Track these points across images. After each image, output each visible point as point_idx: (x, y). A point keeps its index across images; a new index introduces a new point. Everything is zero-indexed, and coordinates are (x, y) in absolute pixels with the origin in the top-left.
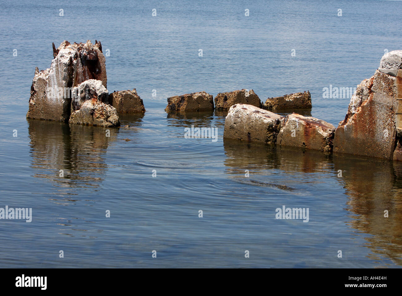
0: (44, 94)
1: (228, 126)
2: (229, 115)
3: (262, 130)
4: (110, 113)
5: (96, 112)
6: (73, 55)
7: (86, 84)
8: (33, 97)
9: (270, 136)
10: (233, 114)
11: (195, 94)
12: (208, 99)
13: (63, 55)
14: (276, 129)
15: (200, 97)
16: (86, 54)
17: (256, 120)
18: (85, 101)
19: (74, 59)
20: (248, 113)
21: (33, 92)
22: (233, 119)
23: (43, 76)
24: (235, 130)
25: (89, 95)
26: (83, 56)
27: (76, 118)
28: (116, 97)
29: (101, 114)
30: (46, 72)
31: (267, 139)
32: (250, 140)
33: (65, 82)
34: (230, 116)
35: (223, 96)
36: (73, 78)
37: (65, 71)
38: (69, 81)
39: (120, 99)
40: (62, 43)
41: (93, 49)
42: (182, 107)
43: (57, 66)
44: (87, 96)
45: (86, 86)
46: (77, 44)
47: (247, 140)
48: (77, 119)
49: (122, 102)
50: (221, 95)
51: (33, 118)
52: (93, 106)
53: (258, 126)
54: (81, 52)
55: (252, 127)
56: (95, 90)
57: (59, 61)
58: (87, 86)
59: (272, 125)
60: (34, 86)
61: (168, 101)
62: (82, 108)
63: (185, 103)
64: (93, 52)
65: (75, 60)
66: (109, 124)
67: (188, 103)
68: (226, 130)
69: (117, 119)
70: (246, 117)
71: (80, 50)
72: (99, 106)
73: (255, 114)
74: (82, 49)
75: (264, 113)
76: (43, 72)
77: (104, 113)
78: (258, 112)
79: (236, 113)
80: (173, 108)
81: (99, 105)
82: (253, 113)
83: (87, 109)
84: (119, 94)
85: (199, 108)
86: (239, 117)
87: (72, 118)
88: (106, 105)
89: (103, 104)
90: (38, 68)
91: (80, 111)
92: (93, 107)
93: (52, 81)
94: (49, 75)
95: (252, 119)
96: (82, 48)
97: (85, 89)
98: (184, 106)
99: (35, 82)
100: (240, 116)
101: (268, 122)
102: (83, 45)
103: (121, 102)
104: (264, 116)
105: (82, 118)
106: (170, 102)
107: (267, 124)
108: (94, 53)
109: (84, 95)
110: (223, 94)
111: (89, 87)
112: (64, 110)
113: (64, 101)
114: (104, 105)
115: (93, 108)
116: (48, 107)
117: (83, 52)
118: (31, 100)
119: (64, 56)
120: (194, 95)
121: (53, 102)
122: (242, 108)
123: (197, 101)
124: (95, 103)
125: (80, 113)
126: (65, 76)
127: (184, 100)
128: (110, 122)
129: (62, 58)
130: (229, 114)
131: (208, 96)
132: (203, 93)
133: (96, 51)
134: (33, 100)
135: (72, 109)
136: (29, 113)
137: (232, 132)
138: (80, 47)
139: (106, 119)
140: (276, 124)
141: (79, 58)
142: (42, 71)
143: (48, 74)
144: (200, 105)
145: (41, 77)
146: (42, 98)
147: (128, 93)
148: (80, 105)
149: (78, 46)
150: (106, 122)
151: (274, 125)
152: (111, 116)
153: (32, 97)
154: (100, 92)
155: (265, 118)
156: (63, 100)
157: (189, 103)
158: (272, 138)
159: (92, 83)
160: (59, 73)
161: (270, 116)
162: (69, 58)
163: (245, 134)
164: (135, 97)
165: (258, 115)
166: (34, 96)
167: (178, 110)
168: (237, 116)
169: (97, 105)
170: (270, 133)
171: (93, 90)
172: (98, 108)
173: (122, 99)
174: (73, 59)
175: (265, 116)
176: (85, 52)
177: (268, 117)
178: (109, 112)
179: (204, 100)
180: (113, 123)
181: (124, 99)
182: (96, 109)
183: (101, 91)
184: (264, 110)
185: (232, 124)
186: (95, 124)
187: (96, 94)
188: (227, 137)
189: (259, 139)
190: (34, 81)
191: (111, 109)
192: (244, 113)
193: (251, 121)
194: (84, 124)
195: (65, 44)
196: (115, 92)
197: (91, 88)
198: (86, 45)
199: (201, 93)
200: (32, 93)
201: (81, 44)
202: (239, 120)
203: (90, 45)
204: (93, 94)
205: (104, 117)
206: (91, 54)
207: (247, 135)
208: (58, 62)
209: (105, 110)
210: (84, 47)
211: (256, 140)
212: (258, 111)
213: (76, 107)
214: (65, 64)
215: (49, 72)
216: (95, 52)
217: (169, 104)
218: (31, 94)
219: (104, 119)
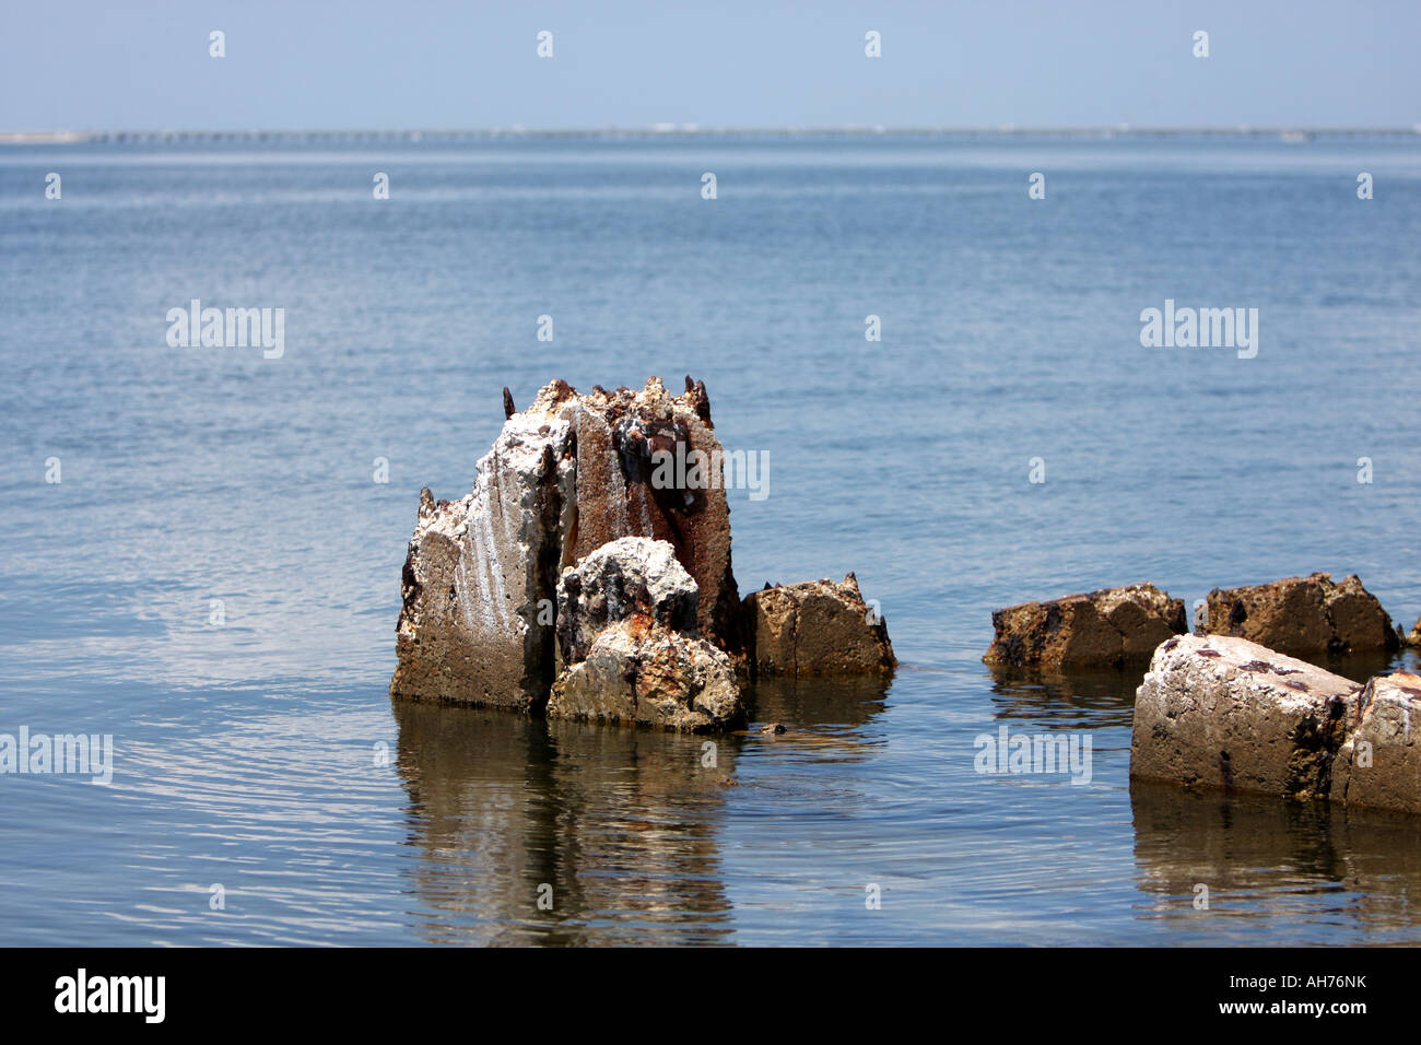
0: (451, 599)
1: (1145, 726)
2: (1149, 682)
3: (1272, 742)
4: (705, 676)
5: (647, 670)
6: (556, 441)
7: (609, 558)
8: (411, 612)
9: (1307, 768)
10: (1162, 674)
11: (1107, 592)
12: (1160, 614)
13: (519, 438)
14: (1331, 739)
15: (1125, 609)
16: (640, 435)
17: (1252, 701)
18: (605, 626)
19: (563, 457)
20: (1221, 669)
21: (411, 588)
22: (1165, 696)
23: (442, 524)
24: (1173, 742)
25: (620, 603)
26: (629, 444)
27: (571, 697)
28: (769, 609)
29: (668, 679)
30: (457, 508)
31: (1296, 780)
32: (1231, 782)
33: (527, 547)
34: (1154, 685)
35: (1228, 604)
36: (560, 531)
37: (525, 503)
38: (543, 544)
39: (784, 617)
40: (541, 391)
41: (670, 415)
42: (1050, 648)
43: (495, 482)
44: (612, 603)
45: (607, 566)
46: (604, 393)
47: (1219, 783)
48: (576, 699)
49: (794, 629)
50: (1219, 598)
51: (414, 696)
52: (637, 645)
53: (1259, 728)
54: (618, 426)
55: (1236, 728)
56: (645, 581)
57: (501, 463)
58: (612, 566)
59: (1313, 722)
60: (414, 567)
61: (995, 624)
62: (592, 656)
63: (1063, 633)
64: (670, 427)
65: (565, 460)
66: (698, 718)
67: (1076, 635)
68: (1138, 741)
69: (732, 698)
70: (1212, 690)
71: (615, 418)
72: (658, 644)
73: (1246, 678)
74: (624, 414)
75: (1284, 673)
76: (445, 510)
77: (679, 674)
78: (1262, 667)
79: (1173, 670)
80: (1015, 652)
81: (660, 643)
82: (1238, 670)
83: (612, 658)
84: (782, 597)
85: (1122, 651)
86: (1187, 690)
87: (558, 694)
88: (686, 643)
89: (675, 636)
90: (429, 491)
91: (586, 667)
92: (635, 649)
93: (479, 546)
94: (466, 522)
95: (1234, 696)
96: (623, 408)
97: (604, 577)
98: (1060, 645)
99: (416, 549)
100: (1189, 682)
101: (1295, 707)
102: (632, 398)
103: (790, 630)
104: (1282, 683)
105: (593, 693)
106: (1003, 627)
107: (1294, 716)
108: (675, 430)
109: (603, 600)
110: (1231, 595)
111: (620, 570)
112: (527, 661)
113: (527, 627)
114: (682, 640)
115: (636, 653)
116: (467, 651)
117: (629, 425)
118: (405, 622)
119: (520, 443)
120: (1104, 598)
121: (484, 628)
122: (1201, 653)
123: (1116, 625)
124: (643, 632)
125: (587, 675)
126: (525, 524)
127: (1060, 621)
128: (703, 710)
129: (514, 450)
130: (1147, 676)
131: (1162, 603)
132: (1144, 588)
133: (682, 421)
134: (412, 620)
135: (560, 660)
136: (399, 674)
137: (1163, 750)
138: (617, 406)
139: (689, 699)
140: (1330, 717)
141: (614, 453)
142: (445, 504)
143: (463, 518)
144: (1126, 641)
145: (436, 528)
146: (442, 615)
147: (820, 592)
148: (586, 640)
149: (609, 400)
150: (687, 710)
151: (1322, 719)
152: (708, 688)
153: (407, 611)
154: (664, 588)
155: (1283, 690)
156: (521, 624)
157: (1082, 634)
158: (1313, 773)
159: (631, 552)
160: (504, 511)
161: (1307, 683)
162: (541, 451)
163: (1212, 757)
164: (851, 607)
165: (1259, 681)
166: (416, 607)
167: (1035, 661)
168: (1178, 686)
169: (650, 642)
170: (1305, 755)
171: (637, 579)
172: (655, 655)
173: (793, 618)
174: (558, 455)
175: (1289, 685)
176: (637, 424)
177: (1297, 688)
178: (701, 669)
179: (1146, 620)
180: (716, 715)
181: (803, 617)
182: (645, 657)
183: (668, 585)
184: (1292, 659)
185: (1161, 716)
186: (641, 717)
187: (646, 597)
188: (1145, 772)
189: (1263, 780)
190: (414, 543)
191: (707, 657)
192: (1203, 671)
193: (1231, 707)
194: (600, 721)
195: (555, 394)
196: (768, 586)
197: (628, 574)
198: (641, 398)
199: (1133, 592)
200: (406, 596)
201: (621, 391)
202: (1186, 700)
203: (657, 397)
204: (634, 596)
205: (677, 693)
206: (663, 432)
207: (1217, 762)
208: (497, 467)
209: (682, 660)
210: (633, 406)
211: (1251, 784)
212: (1262, 664)
213: (573, 648)
214: (527, 477)
215: (468, 506)
216: (676, 426)
217: (999, 635)
218: (403, 596)
219: (679, 699)
